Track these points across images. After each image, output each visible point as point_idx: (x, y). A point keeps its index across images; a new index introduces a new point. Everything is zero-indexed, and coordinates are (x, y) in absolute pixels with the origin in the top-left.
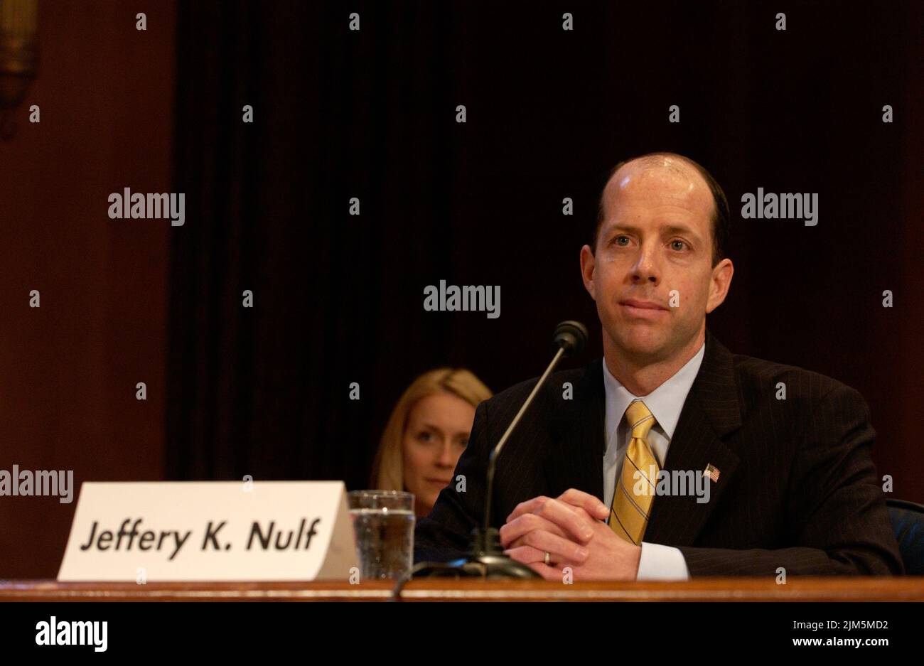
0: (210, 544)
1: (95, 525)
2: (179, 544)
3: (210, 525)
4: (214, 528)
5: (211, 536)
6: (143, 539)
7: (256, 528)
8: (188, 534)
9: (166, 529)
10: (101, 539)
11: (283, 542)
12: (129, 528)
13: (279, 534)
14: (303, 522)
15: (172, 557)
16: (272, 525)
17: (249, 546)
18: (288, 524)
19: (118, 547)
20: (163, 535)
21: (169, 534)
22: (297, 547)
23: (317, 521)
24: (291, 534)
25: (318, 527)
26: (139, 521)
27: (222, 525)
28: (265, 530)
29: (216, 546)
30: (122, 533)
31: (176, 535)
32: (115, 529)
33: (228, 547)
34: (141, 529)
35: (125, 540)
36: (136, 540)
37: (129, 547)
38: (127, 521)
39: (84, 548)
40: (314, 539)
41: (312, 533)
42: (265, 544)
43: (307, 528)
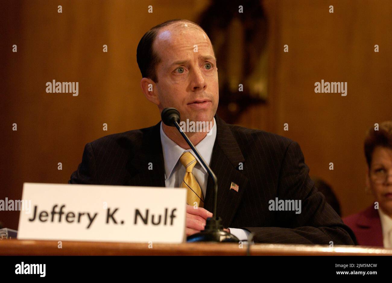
0: (111, 220)
1: (36, 208)
2: (92, 220)
3: (109, 210)
4: (111, 212)
5: (110, 216)
6: (67, 217)
7: (138, 213)
8: (96, 215)
9: (82, 211)
10: (41, 216)
11: (156, 220)
12: (57, 210)
13: (153, 217)
14: (166, 210)
15: (89, 227)
16: (147, 212)
17: (136, 222)
18: (157, 211)
19: (52, 220)
20: (80, 215)
21: (84, 214)
22: (165, 223)
23: (174, 210)
24: (160, 217)
25: (175, 213)
26: (63, 206)
27: (116, 210)
28: (144, 214)
29: (115, 222)
30: (53, 213)
31: (89, 215)
32: (49, 210)
33: (122, 222)
34: (66, 210)
35: (57, 217)
36: (64, 217)
37: (60, 220)
38: (56, 206)
39: (31, 220)
40: (175, 220)
41: (173, 216)
42: (145, 221)
43: (169, 213)
